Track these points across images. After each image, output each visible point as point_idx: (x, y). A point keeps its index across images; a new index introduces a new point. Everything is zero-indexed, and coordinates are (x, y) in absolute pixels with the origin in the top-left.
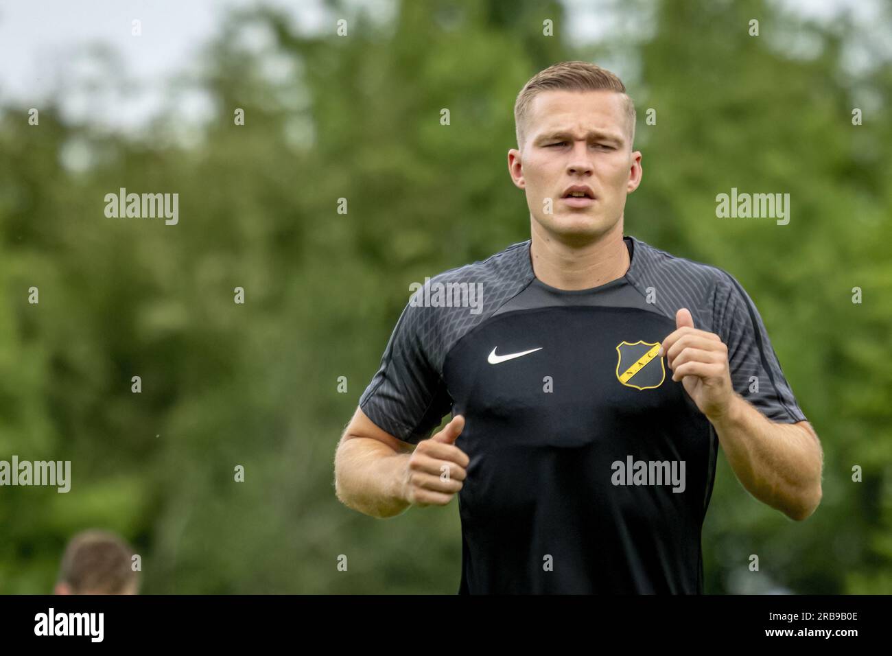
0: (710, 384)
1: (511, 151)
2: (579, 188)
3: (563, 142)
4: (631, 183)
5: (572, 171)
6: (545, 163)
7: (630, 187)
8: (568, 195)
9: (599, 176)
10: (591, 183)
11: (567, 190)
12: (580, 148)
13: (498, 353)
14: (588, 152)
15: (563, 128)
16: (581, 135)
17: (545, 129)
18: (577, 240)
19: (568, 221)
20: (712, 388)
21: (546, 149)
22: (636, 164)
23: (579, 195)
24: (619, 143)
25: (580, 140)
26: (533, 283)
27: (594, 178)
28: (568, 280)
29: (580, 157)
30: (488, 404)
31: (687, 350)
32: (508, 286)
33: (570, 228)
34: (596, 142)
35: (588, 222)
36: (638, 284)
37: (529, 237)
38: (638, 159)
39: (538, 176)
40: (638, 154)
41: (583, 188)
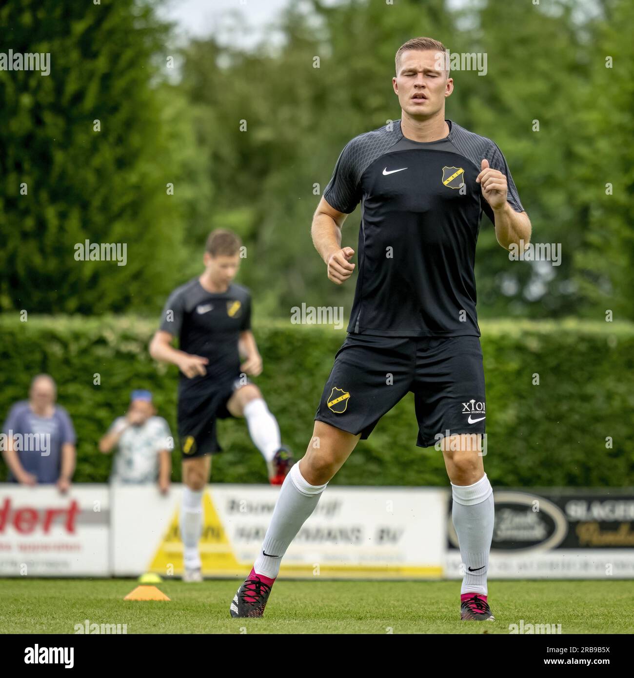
0: (502, 193)
1: (394, 78)
2: (419, 94)
3: (413, 73)
4: (447, 92)
5: (416, 86)
6: (406, 83)
7: (446, 94)
8: (415, 97)
9: (428, 88)
10: (425, 92)
11: (414, 95)
12: (420, 76)
13: (387, 170)
14: (424, 77)
15: (412, 67)
16: (420, 70)
17: (404, 67)
18: (420, 117)
19: (414, 109)
20: (502, 196)
21: (406, 77)
22: (450, 84)
23: (419, 97)
24: (438, 74)
25: (420, 72)
26: (402, 139)
27: (426, 90)
28: (419, 137)
29: (420, 80)
30: (381, 193)
31: (491, 179)
32: (391, 140)
33: (416, 112)
34: (427, 73)
35: (425, 109)
36: (453, 141)
37: (401, 118)
38: (451, 81)
39: (403, 89)
40: (451, 79)
41: (421, 94)
